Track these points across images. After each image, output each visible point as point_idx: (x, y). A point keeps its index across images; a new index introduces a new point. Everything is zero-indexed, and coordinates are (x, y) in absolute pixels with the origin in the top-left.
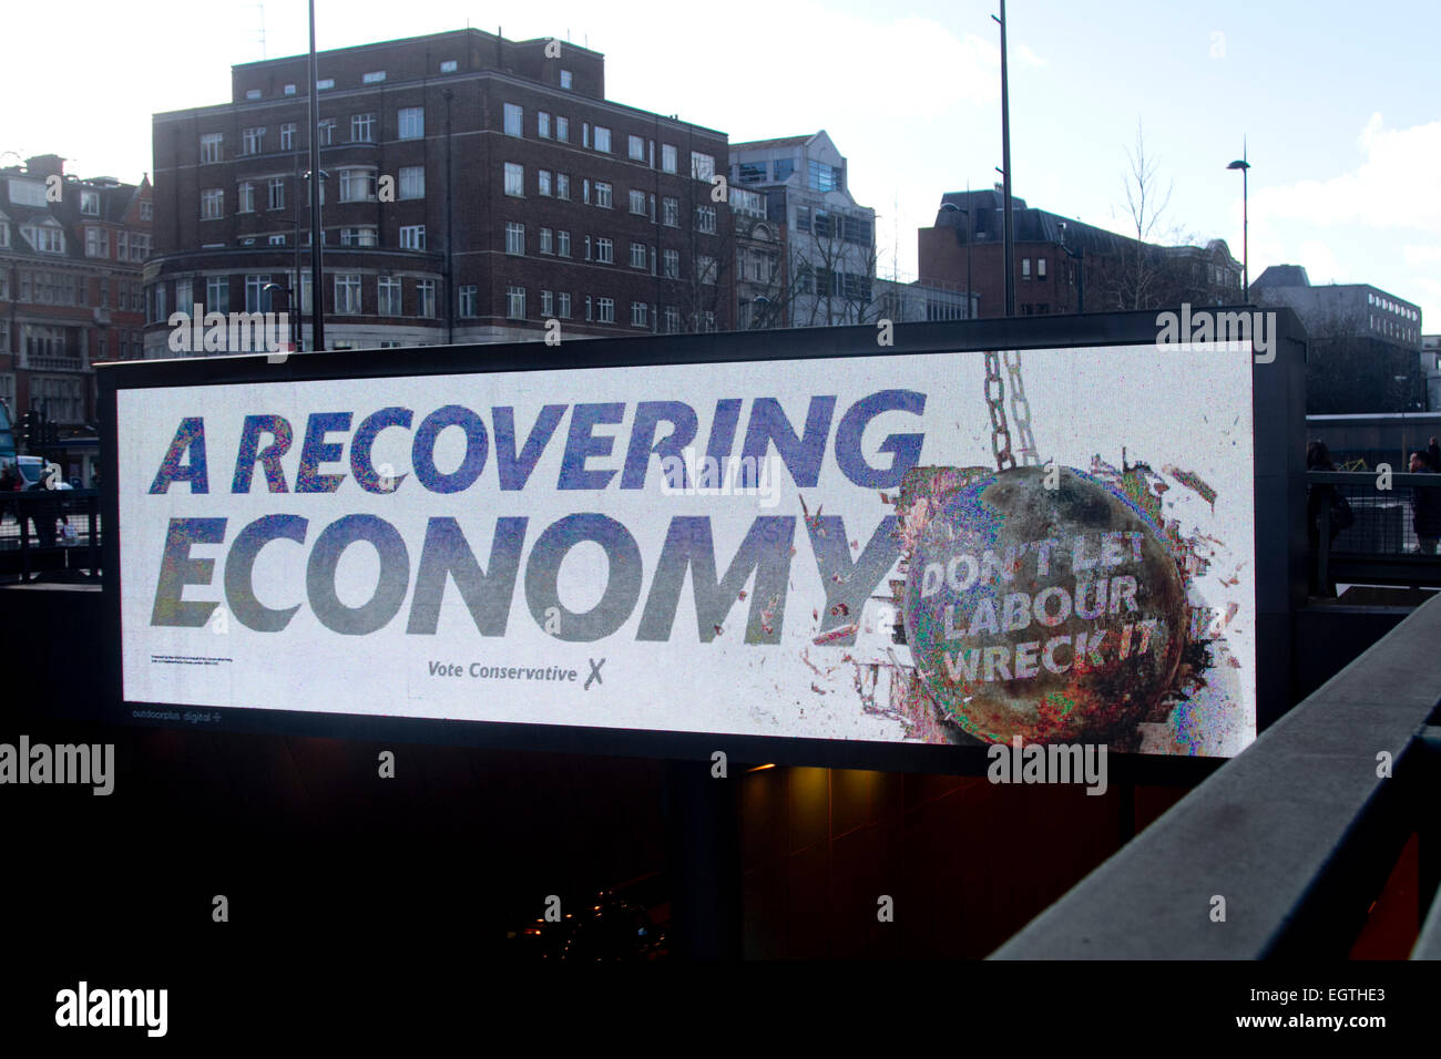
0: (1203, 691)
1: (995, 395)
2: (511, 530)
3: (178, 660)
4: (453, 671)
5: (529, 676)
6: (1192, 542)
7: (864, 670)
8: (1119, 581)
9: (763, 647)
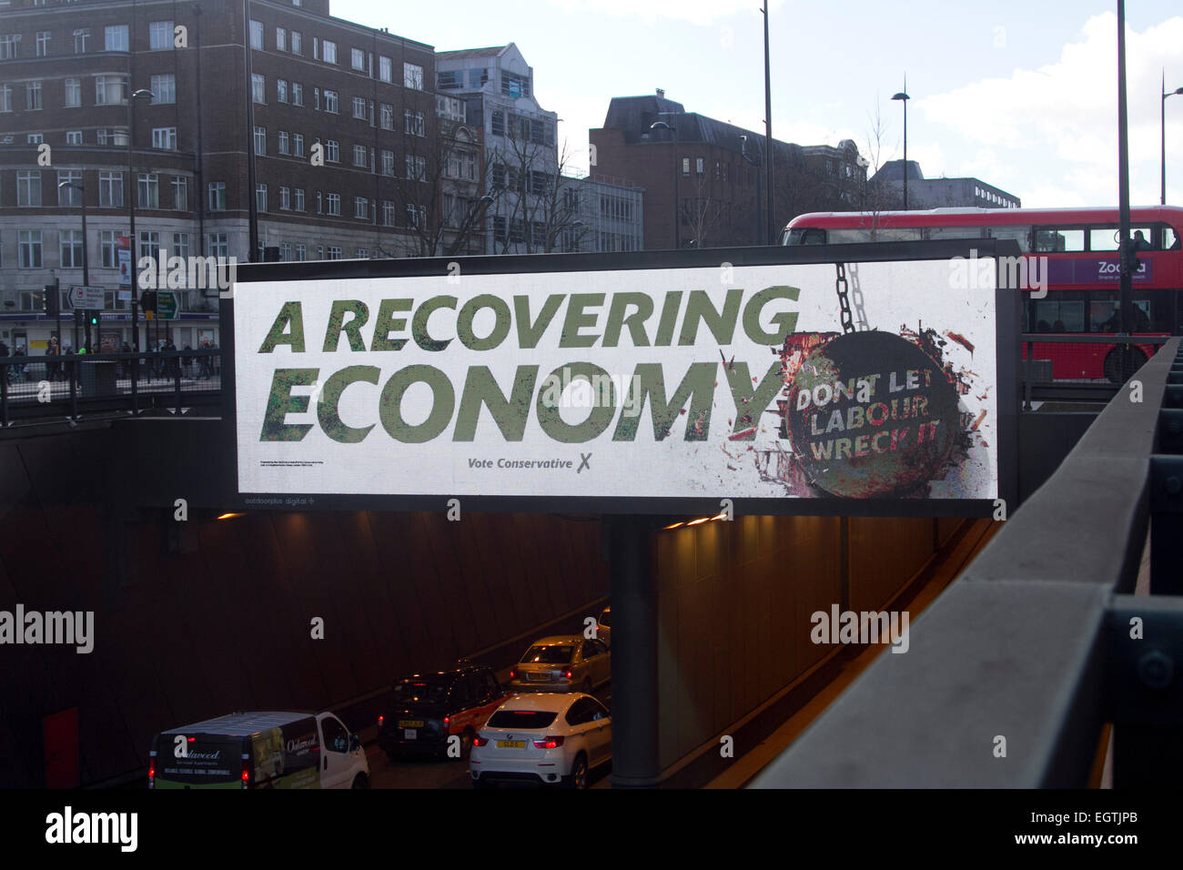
0: (967, 461)
1: (842, 289)
2: (526, 376)
3: (282, 464)
4: (485, 464)
5: (539, 466)
6: (960, 375)
7: (761, 455)
9: (696, 443)
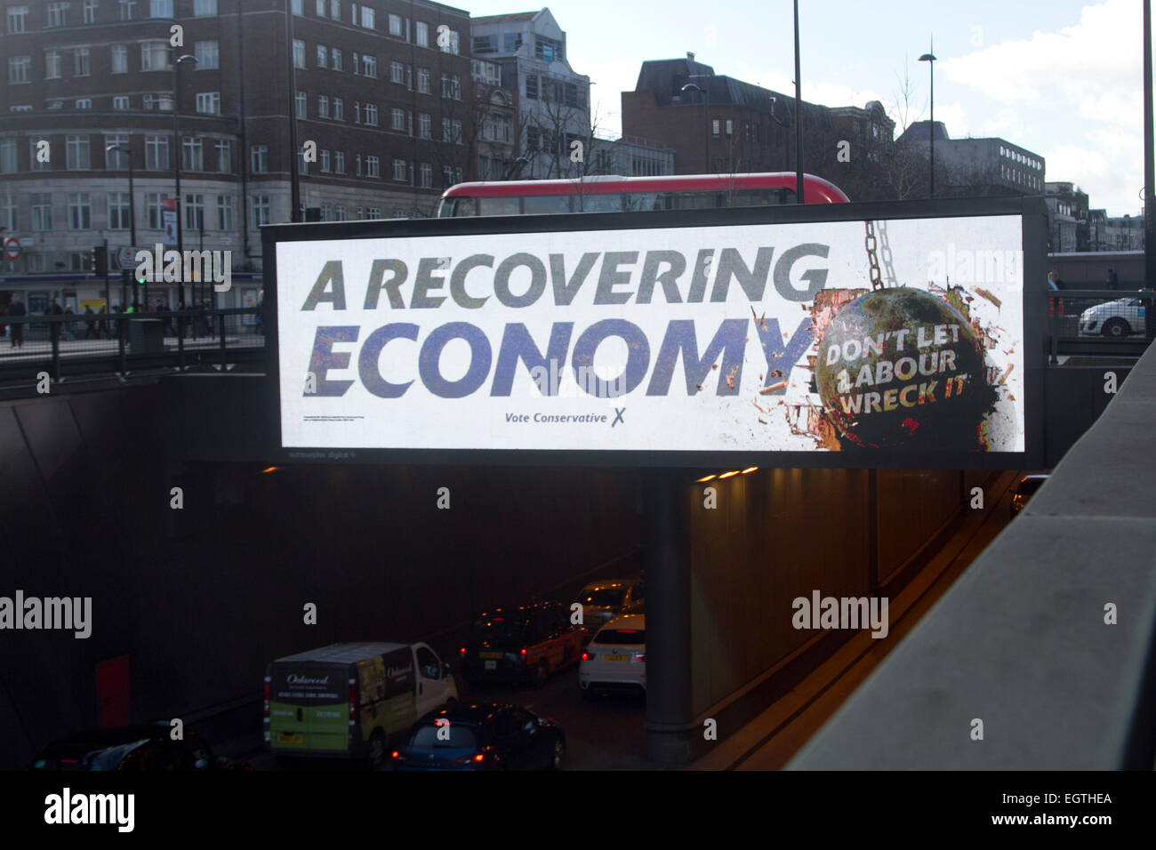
0: (994, 414)
1: (871, 246)
2: (561, 331)
3: (324, 419)
4: (522, 419)
5: (575, 420)
6: (988, 330)
7: (791, 409)
8: (944, 353)
9: (728, 398)
